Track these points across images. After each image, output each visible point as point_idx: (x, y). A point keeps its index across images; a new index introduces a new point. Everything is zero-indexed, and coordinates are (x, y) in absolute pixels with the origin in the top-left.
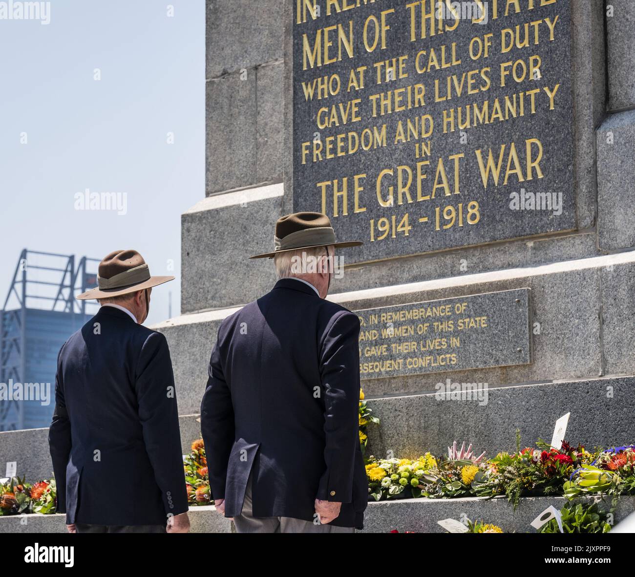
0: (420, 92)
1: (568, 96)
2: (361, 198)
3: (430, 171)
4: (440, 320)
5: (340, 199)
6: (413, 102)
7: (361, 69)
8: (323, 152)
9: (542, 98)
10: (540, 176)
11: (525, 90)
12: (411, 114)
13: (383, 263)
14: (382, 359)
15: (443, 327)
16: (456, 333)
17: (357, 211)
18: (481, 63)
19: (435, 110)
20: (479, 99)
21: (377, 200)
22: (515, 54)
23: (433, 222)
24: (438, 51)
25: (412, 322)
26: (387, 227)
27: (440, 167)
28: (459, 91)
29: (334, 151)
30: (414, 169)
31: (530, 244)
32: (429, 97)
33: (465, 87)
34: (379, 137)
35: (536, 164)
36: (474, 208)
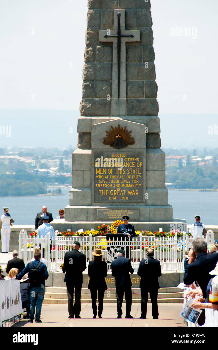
0: (118, 181)
1: (142, 186)
2: (107, 193)
3: (120, 192)
4: (125, 212)
5: (103, 193)
6: (117, 182)
7: (107, 176)
8: (100, 186)
9: (138, 186)
10: (138, 195)
11: (136, 184)
12: (117, 184)
13: (111, 202)
14: (115, 216)
15: (126, 213)
16: (128, 214)
17: (106, 195)
18: (129, 179)
19: (121, 184)
20: (129, 184)
21: (110, 194)
22: (134, 179)
23: (120, 199)
24: (121, 176)
25: (120, 212)
26: (112, 198)
27: (121, 191)
28: (125, 182)
29: (102, 186)
30: (117, 191)
31: (136, 203)
32: (120, 182)
33: (126, 182)
34: (111, 186)
35: (137, 193)
36: (127, 198)
